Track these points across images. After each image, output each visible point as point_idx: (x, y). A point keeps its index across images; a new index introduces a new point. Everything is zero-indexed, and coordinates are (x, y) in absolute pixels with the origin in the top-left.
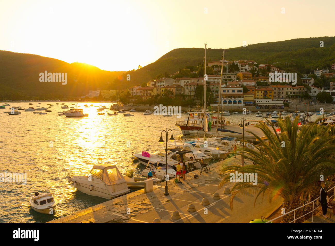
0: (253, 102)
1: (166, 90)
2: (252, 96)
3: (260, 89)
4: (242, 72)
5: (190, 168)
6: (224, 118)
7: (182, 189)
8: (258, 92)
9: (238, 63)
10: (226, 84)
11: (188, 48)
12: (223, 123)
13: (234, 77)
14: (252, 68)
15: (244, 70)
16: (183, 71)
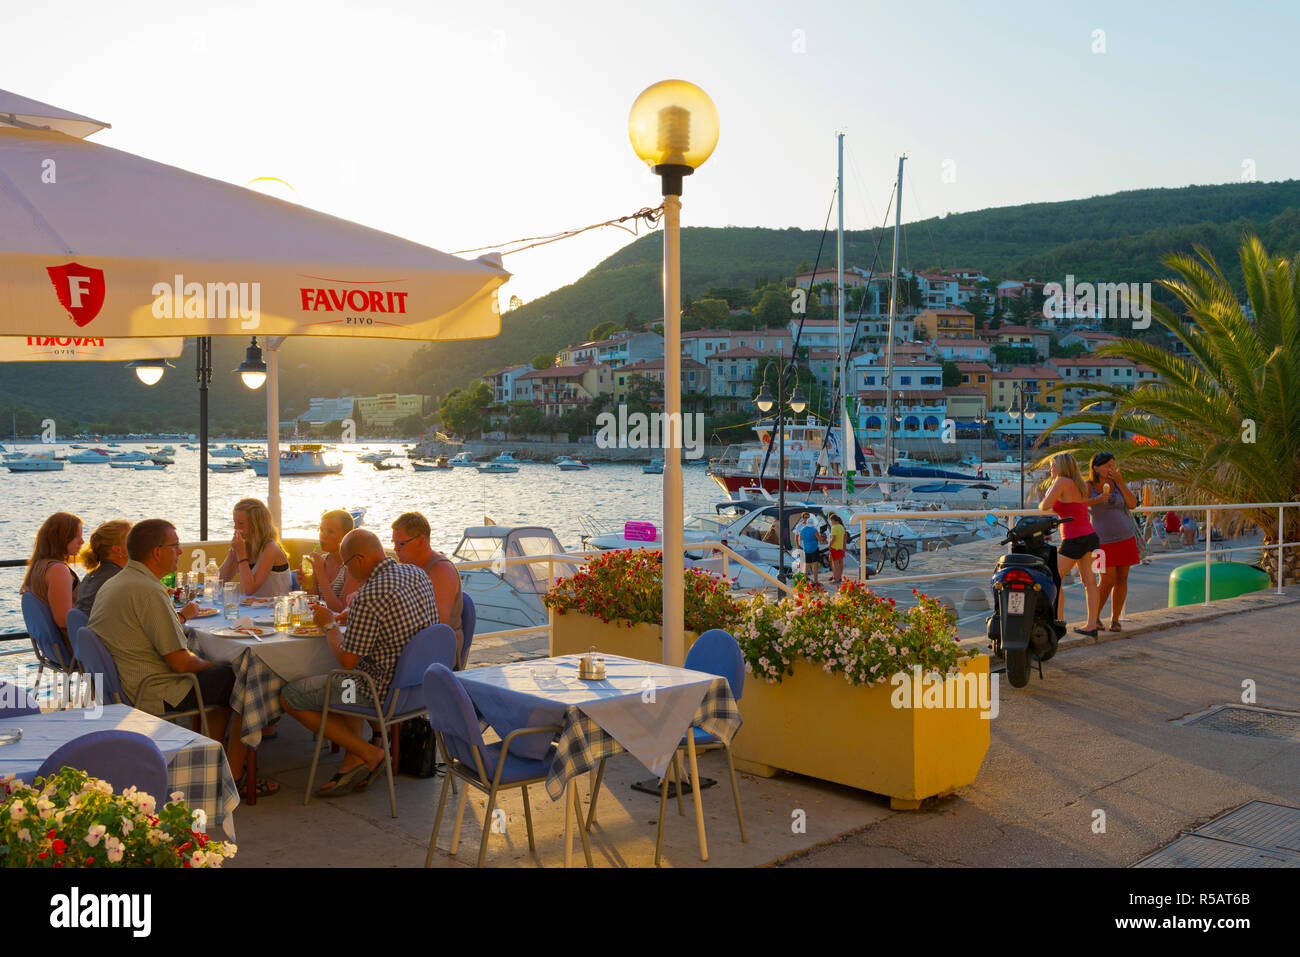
0: (982, 423)
1: (636, 378)
2: (980, 401)
3: (1011, 375)
4: (935, 309)
8: (1002, 385)
9: (917, 275)
10: (874, 352)
13: (906, 328)
14: (972, 295)
15: (943, 302)
16: (699, 306)
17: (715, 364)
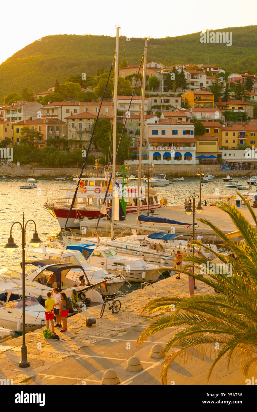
0: (216, 156)
1: (25, 130)
2: (215, 144)
3: (232, 129)
4: (194, 90)
5: (76, 301)
6: (155, 193)
7: (59, 352)
8: (227, 134)
9: (184, 71)
10: (159, 115)
11: (75, 35)
12: (153, 203)
13: (177, 101)
14: (214, 82)
15: (198, 86)
16: (64, 86)
17: (71, 121)
